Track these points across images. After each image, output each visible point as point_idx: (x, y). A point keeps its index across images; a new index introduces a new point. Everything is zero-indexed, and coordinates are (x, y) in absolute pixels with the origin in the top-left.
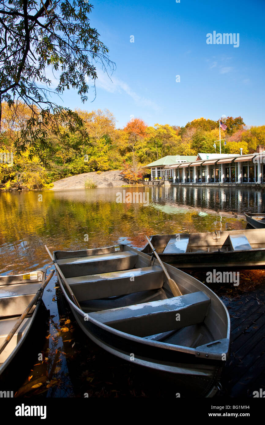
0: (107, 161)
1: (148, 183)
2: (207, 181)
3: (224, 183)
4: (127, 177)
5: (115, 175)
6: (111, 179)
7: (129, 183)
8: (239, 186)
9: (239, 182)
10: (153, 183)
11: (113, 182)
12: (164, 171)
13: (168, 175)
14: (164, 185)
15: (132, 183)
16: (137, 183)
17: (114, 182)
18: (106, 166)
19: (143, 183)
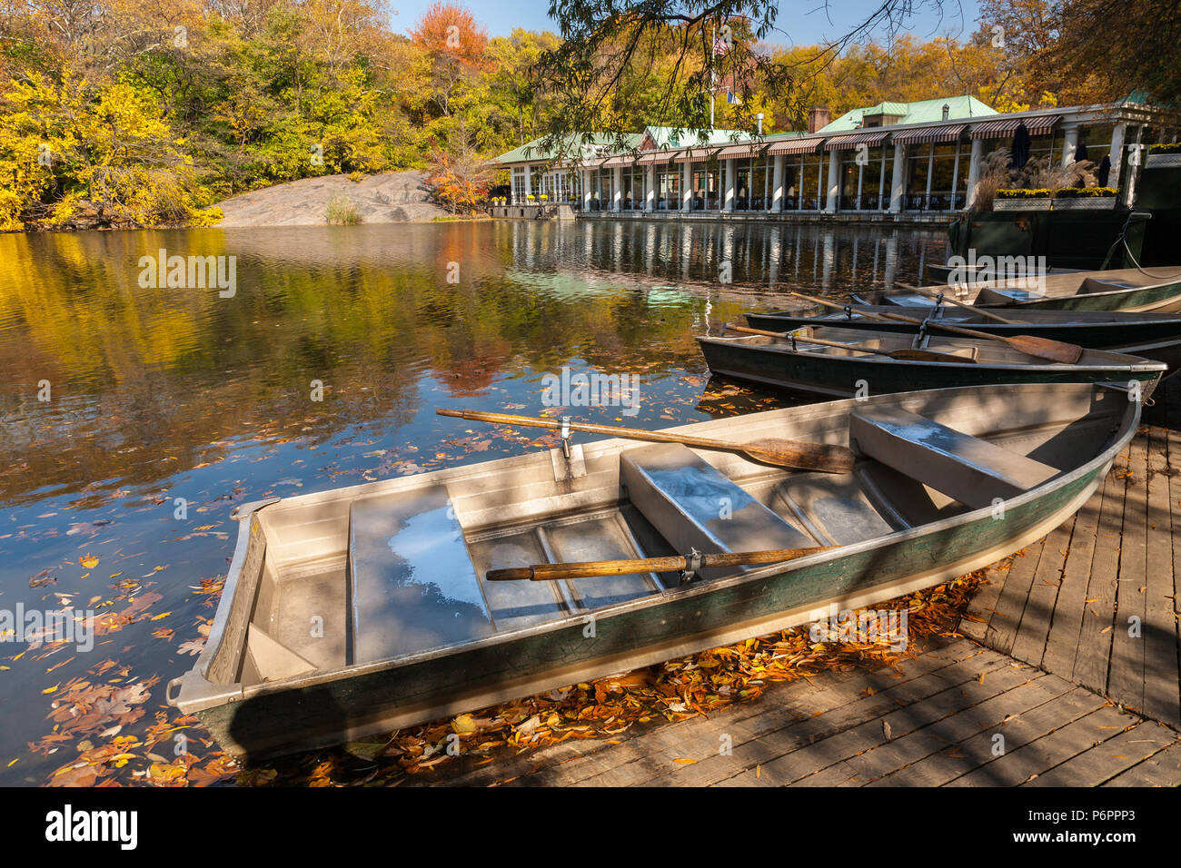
0: (377, 141)
1: (506, 211)
2: (686, 208)
3: (733, 211)
4: (447, 194)
5: (406, 186)
6: (398, 197)
7: (450, 212)
8: (776, 221)
9: (775, 209)
10: (522, 211)
11: (405, 207)
12: (552, 178)
13: (563, 188)
14: (556, 217)
15: (459, 212)
16: (474, 213)
17: (408, 205)
18: (376, 156)
19: (489, 212)
